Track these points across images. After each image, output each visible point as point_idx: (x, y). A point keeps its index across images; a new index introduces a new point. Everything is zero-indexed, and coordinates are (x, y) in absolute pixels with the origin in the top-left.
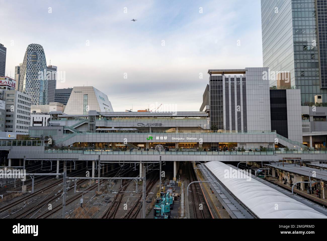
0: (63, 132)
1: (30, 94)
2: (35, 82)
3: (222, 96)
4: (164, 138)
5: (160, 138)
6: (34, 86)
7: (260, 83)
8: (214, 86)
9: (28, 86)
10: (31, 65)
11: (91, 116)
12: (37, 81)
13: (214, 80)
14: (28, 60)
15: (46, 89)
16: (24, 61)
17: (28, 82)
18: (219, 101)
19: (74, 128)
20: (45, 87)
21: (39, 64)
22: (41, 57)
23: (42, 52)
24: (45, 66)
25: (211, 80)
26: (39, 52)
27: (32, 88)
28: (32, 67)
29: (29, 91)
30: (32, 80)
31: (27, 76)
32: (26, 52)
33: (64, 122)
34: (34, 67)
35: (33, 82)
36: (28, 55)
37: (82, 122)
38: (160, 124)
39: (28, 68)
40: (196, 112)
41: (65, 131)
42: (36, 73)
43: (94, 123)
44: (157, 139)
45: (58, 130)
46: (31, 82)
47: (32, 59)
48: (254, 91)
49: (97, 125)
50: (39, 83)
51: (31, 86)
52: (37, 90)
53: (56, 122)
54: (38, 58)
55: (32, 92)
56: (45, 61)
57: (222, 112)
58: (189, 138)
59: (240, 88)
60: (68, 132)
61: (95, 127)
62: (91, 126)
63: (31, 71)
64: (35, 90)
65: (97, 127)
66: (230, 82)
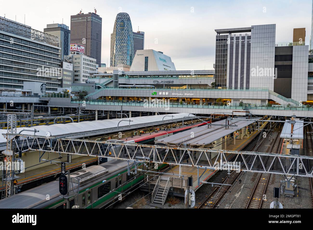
0: (95, 88)
1: (119, 57)
2: (123, 47)
3: (227, 55)
4: (165, 93)
5: (163, 94)
6: (122, 51)
7: (265, 41)
8: (219, 45)
9: (117, 51)
10: (119, 32)
11: (115, 75)
12: (124, 46)
13: (219, 40)
14: (117, 27)
15: (133, 52)
16: (114, 29)
17: (118, 47)
18: (224, 60)
19: (104, 84)
20: (132, 51)
21: (126, 31)
22: (128, 24)
23: (129, 20)
24: (131, 32)
25: (217, 40)
26: (126, 20)
27: (120, 52)
28: (120, 34)
29: (118, 55)
30: (120, 46)
31: (117, 42)
32: (116, 20)
33: (98, 80)
34: (122, 34)
35: (121, 47)
36: (117, 23)
37: (110, 80)
38: (172, 81)
39: (117, 35)
40: (209, 70)
41: (97, 87)
42: (123, 39)
43: (118, 81)
44: (160, 94)
45: (91, 86)
46: (120, 47)
47: (120, 26)
48: (258, 48)
49: (119, 82)
50: (126, 48)
51: (119, 51)
52: (125, 54)
53: (92, 80)
54: (125, 25)
55: (120, 56)
56: (131, 27)
57: (226, 70)
58: (187, 94)
59: (244, 45)
60: (99, 88)
61: (118, 84)
62: (115, 83)
63: (120, 37)
64: (123, 54)
65: (120, 84)
66: (235, 41)
